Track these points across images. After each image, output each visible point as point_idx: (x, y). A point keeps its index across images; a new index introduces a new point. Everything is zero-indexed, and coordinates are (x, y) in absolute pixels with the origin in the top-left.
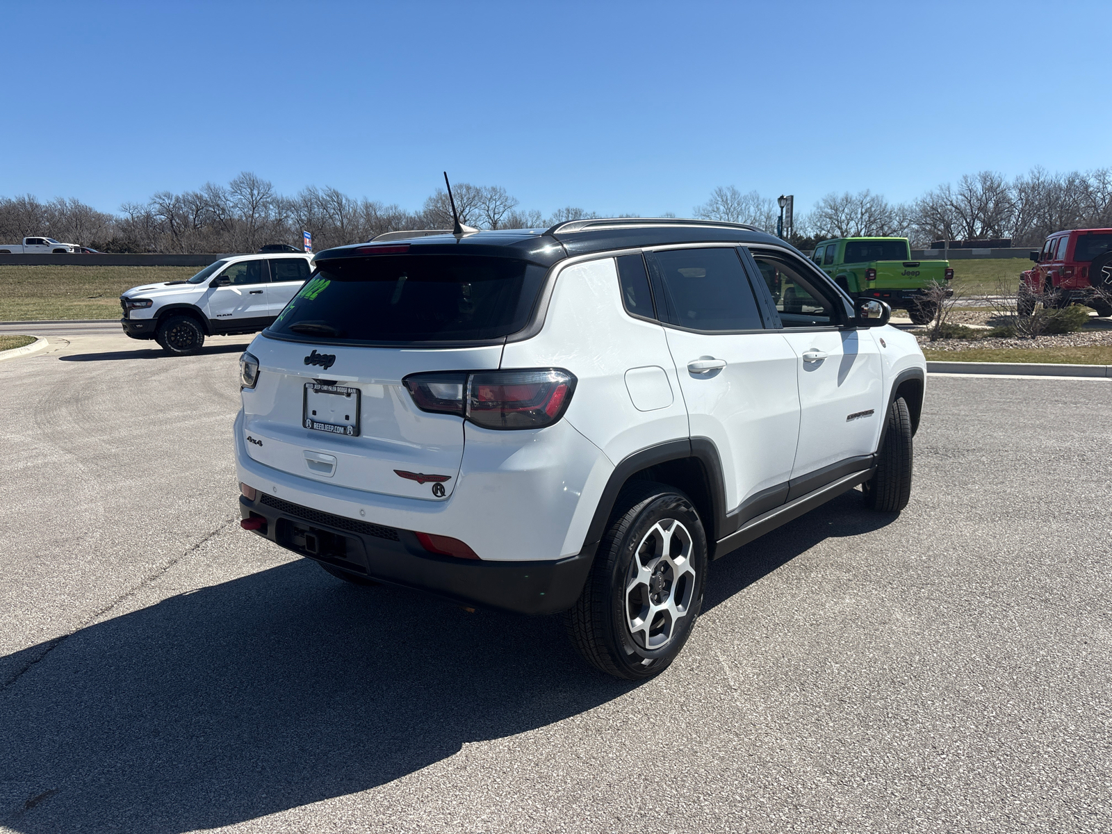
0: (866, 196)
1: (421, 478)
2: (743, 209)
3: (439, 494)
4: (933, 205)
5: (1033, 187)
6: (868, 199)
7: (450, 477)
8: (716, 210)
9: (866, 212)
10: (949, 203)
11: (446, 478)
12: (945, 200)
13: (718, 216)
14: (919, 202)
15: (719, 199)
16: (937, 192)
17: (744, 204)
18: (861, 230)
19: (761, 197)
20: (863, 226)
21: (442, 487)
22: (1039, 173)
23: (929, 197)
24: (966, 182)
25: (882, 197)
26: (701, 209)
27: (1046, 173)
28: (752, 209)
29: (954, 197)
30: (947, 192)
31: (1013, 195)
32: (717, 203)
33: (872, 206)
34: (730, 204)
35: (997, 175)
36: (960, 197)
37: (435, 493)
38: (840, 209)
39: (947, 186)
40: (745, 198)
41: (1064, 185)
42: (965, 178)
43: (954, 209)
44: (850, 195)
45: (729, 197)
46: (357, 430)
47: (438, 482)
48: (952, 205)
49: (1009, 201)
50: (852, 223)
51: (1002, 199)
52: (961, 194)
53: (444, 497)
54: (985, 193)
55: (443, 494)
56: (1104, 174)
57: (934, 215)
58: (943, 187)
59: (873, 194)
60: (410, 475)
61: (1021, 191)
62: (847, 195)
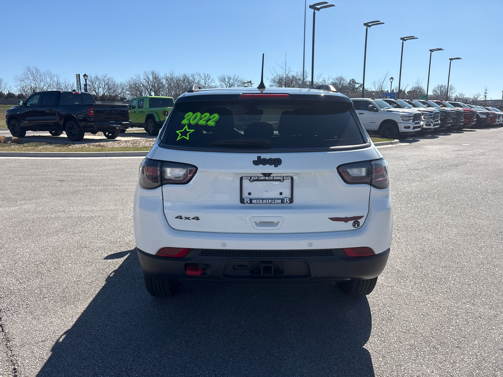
0: (105, 77)
1: (346, 220)
2: (43, 78)
3: (356, 226)
4: (134, 83)
5: (171, 79)
6: (106, 78)
7: (364, 216)
8: (27, 78)
9: (106, 84)
10: (140, 83)
11: (360, 217)
12: (138, 81)
13: (29, 81)
14: (128, 81)
15: (29, 72)
16: (135, 78)
17: (43, 76)
18: (105, 93)
19: (52, 74)
20: (106, 91)
21: (358, 222)
22: (172, 73)
23: (132, 80)
24: (146, 74)
25: (113, 78)
26: (19, 77)
27: (174, 73)
28: (48, 79)
29: (142, 80)
30: (139, 78)
31: (164, 81)
32: (28, 75)
33: (108, 82)
34: (35, 76)
35: (157, 73)
36: (144, 81)
37: (354, 226)
38: (94, 82)
39: (138, 75)
40: (44, 73)
41: (182, 79)
42: (145, 72)
43: (142, 85)
44: (98, 76)
45: (34, 72)
46: (291, 200)
47: (356, 220)
48: (141, 83)
49: (162, 84)
50: (101, 89)
51: (160, 83)
52: (145, 80)
53: (359, 227)
54: (153, 80)
55: (358, 226)
56: (194, 76)
57: (135, 88)
58: (137, 76)
59: (108, 76)
60: (340, 219)
61: (167, 80)
62: (96, 76)
